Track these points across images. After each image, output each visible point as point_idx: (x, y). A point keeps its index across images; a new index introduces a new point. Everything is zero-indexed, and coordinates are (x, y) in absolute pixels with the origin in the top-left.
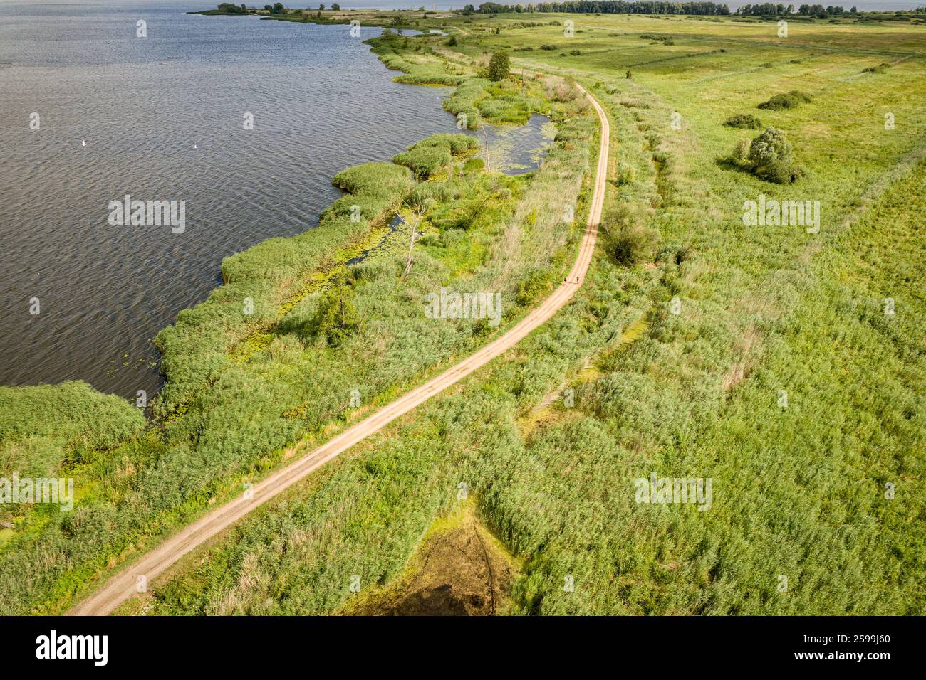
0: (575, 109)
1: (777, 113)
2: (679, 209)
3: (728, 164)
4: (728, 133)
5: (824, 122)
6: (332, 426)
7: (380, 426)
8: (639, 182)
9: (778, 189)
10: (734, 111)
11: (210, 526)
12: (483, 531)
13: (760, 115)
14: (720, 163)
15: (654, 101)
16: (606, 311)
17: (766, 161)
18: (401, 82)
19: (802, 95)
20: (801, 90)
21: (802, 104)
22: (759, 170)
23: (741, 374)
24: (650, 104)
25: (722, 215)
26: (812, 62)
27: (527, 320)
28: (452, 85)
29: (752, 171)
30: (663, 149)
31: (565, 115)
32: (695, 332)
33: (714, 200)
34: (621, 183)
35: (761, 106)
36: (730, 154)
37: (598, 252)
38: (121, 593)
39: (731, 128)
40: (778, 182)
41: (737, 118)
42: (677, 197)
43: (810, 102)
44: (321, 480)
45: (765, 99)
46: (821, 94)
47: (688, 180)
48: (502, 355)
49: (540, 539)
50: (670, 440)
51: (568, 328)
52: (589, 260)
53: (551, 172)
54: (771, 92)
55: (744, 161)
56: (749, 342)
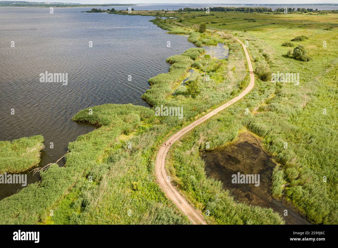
0: (232, 41)
1: (298, 42)
2: (275, 68)
3: (287, 56)
4: (284, 48)
5: (314, 45)
6: (204, 113)
7: (216, 113)
8: (261, 61)
9: (304, 63)
10: (284, 42)
11: (185, 130)
12: (251, 133)
13: (292, 42)
14: (283, 56)
15: (256, 39)
16: (264, 91)
17: (299, 55)
18: (169, 33)
19: (305, 37)
20: (304, 35)
21: (305, 40)
22: (297, 58)
23: (305, 104)
24: (255, 40)
25: (289, 69)
26: (306, 27)
27: (243, 93)
28: (187, 34)
29: (295, 58)
30: (264, 52)
31: (229, 43)
32: (290, 95)
33: (285, 66)
34: (255, 61)
35: (292, 40)
36: (286, 54)
37: (256, 78)
38: (173, 140)
39: (284, 46)
40: (303, 61)
41: (286, 43)
42: (274, 65)
43: (308, 39)
44: (208, 122)
45: (293, 38)
46: (311, 37)
47: (275, 61)
48: (240, 99)
49: (266, 132)
50: (291, 115)
51: (255, 94)
52: (254, 80)
53: (233, 58)
54: (294, 36)
55: (291, 56)
56: (306, 97)
